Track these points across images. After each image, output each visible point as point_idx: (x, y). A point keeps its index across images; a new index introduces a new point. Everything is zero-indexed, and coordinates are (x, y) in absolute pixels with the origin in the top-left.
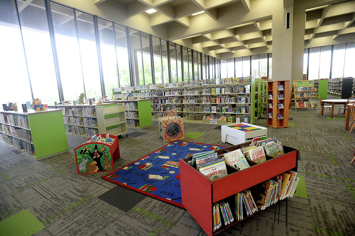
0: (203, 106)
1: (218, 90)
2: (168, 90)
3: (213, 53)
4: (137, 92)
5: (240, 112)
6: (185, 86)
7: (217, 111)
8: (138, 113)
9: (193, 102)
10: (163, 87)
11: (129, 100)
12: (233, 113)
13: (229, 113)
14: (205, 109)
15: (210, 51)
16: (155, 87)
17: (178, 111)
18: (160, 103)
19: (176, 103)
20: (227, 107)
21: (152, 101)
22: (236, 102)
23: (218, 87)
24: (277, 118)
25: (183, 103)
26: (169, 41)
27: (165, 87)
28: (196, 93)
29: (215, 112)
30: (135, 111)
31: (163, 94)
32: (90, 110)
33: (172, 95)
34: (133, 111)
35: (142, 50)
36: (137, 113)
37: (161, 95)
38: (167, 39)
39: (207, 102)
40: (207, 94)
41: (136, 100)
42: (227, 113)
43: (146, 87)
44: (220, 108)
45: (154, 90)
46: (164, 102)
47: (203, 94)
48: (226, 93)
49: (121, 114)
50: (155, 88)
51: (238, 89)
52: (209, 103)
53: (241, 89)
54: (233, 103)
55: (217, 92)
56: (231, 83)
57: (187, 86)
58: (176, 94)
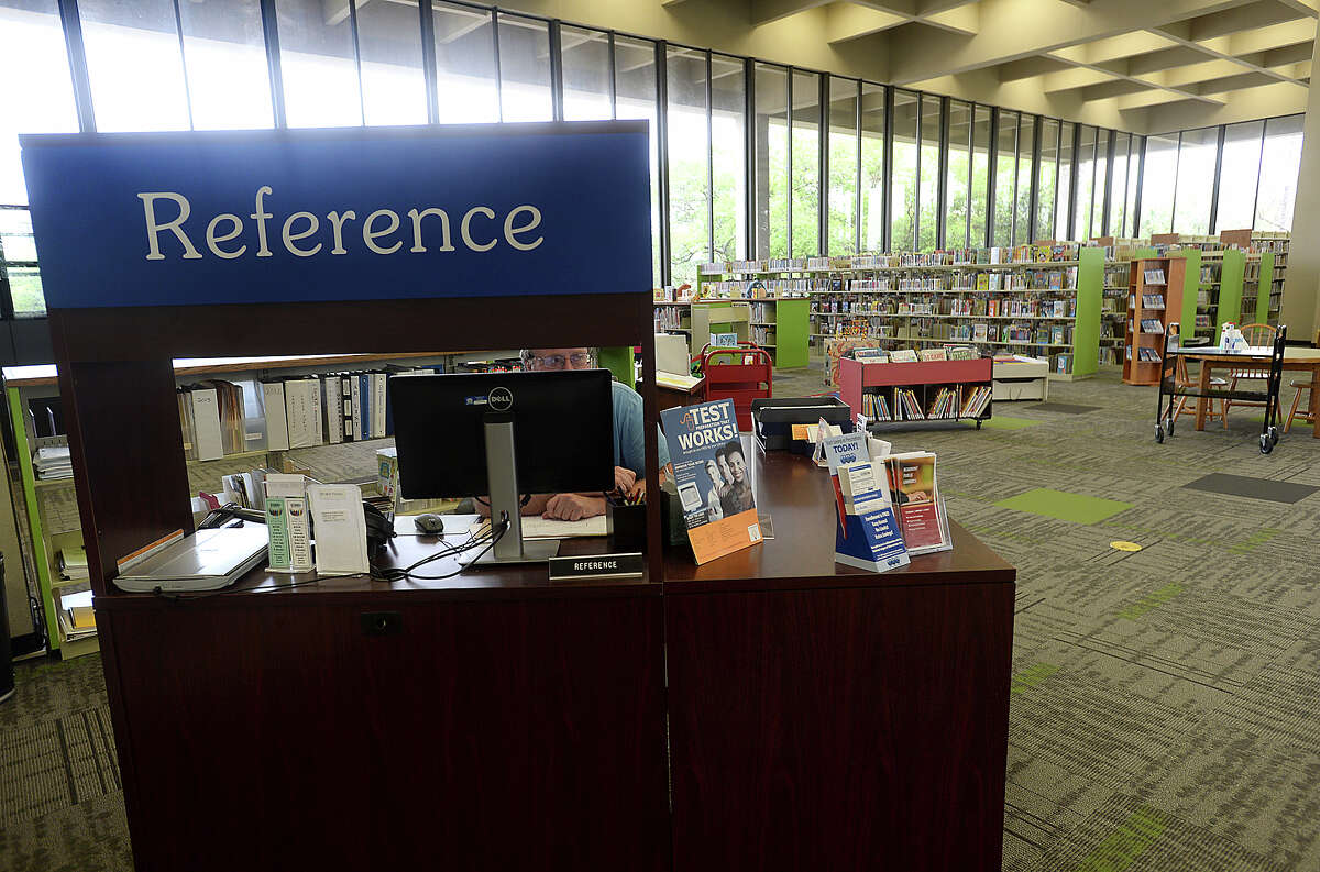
0: (953, 321)
1: (995, 279)
2: (860, 276)
3: (1103, 113)
4: (773, 276)
5: (1050, 342)
6: (907, 265)
7: (989, 337)
8: (774, 333)
9: (924, 310)
10: (848, 267)
11: (754, 297)
12: (1028, 343)
13: (1020, 343)
14: (956, 332)
15: (1087, 103)
16: (826, 263)
17: (882, 336)
18: (834, 312)
19: (879, 313)
20: (1013, 327)
21: (814, 305)
22: (1040, 314)
23: (995, 270)
24: (1139, 359)
25: (900, 314)
26: (893, 87)
27: (853, 267)
28: (936, 286)
29: (984, 340)
30: (767, 326)
31: (847, 287)
32: (674, 312)
33: (869, 290)
34: (762, 326)
35: (793, 116)
36: (773, 330)
37: (841, 287)
38: (889, 81)
39: (964, 310)
40: (965, 289)
41: (770, 298)
42: (1012, 342)
43: (798, 264)
44: (997, 329)
45: (823, 274)
46: (845, 309)
47: (954, 290)
48: (1015, 289)
49: (739, 327)
50: (825, 268)
51: (1046, 277)
52: (967, 314)
53: (1056, 277)
54: (1031, 316)
55: (993, 283)
56: (1029, 261)
57: (914, 265)
58: (883, 286)
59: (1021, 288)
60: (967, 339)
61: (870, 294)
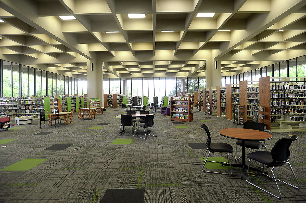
0: (21, 110)
3: (69, 74)
7: (29, 113)
12: (36, 113)
14: (22, 112)
19: (5, 109)
20: (34, 111)
22: (38, 108)
23: (29, 100)
25: (10, 109)
26: (21, 65)
28: (17, 103)
33: (2, 104)
38: (19, 63)
40: (24, 104)
42: (33, 113)
44: (31, 111)
47: (21, 104)
48: (33, 104)
51: (39, 102)
52: (24, 109)
53: (40, 102)
54: (36, 108)
55: (29, 103)
56: (35, 99)
57: (13, 99)
58: (5, 104)
59: (34, 104)
60: (24, 113)
61: (3, 105)
